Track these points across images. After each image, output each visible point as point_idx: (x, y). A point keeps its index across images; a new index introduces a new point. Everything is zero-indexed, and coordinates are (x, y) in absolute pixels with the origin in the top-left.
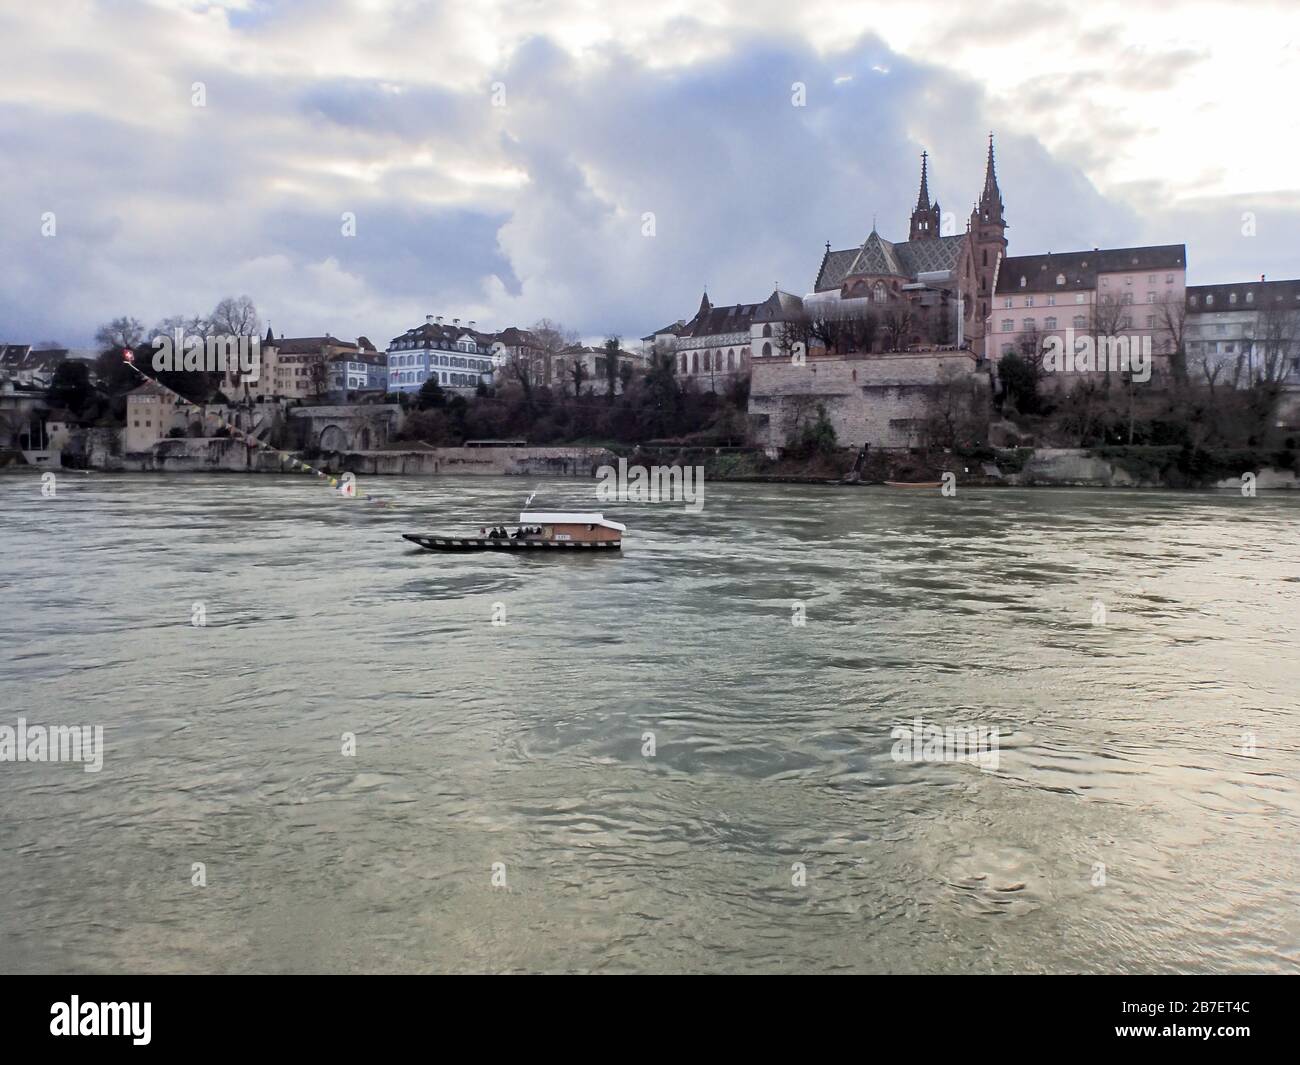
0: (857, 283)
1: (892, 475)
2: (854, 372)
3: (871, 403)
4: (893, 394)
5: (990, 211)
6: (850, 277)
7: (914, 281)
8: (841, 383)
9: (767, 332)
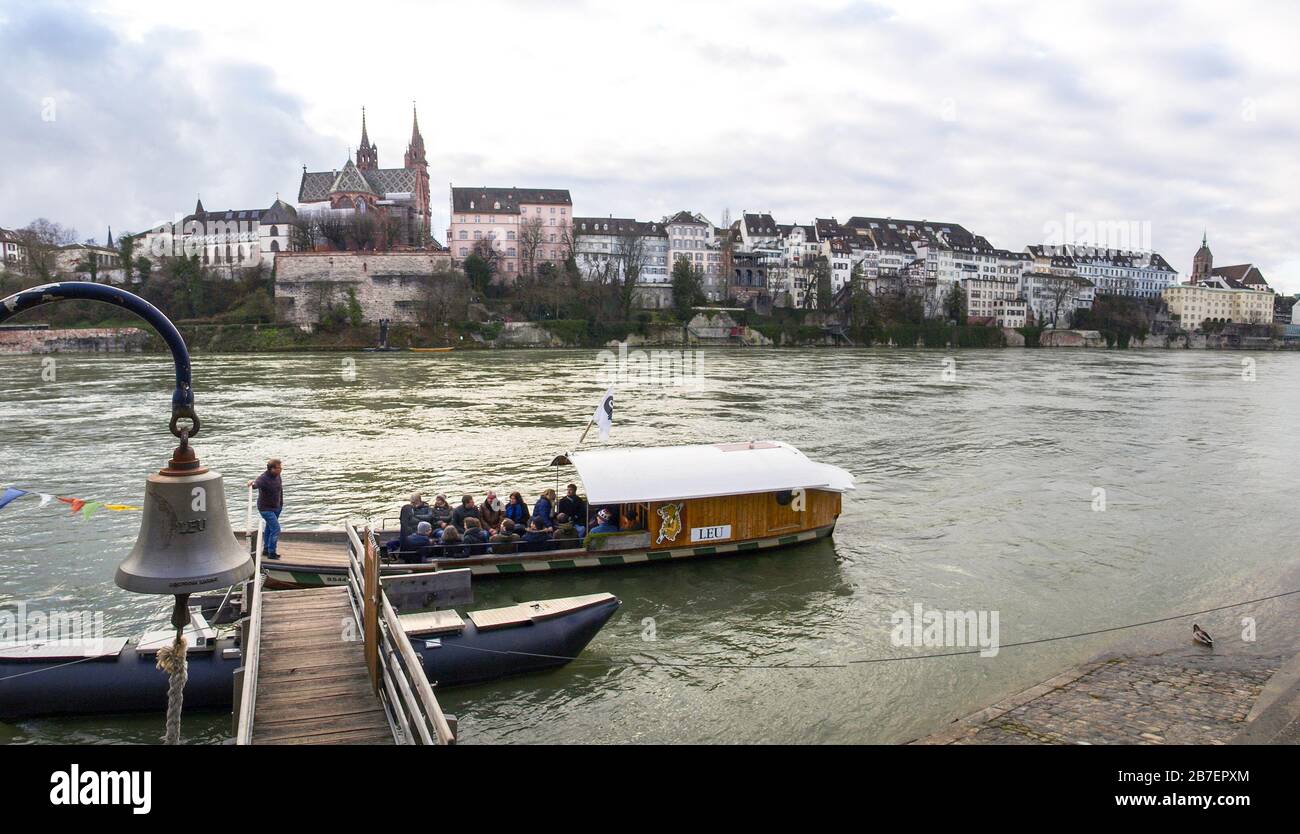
0: (341, 198)
1: (410, 343)
2: (365, 265)
3: (378, 289)
4: (396, 283)
5: (416, 153)
6: (335, 193)
7: (384, 199)
8: (354, 273)
9: (274, 232)
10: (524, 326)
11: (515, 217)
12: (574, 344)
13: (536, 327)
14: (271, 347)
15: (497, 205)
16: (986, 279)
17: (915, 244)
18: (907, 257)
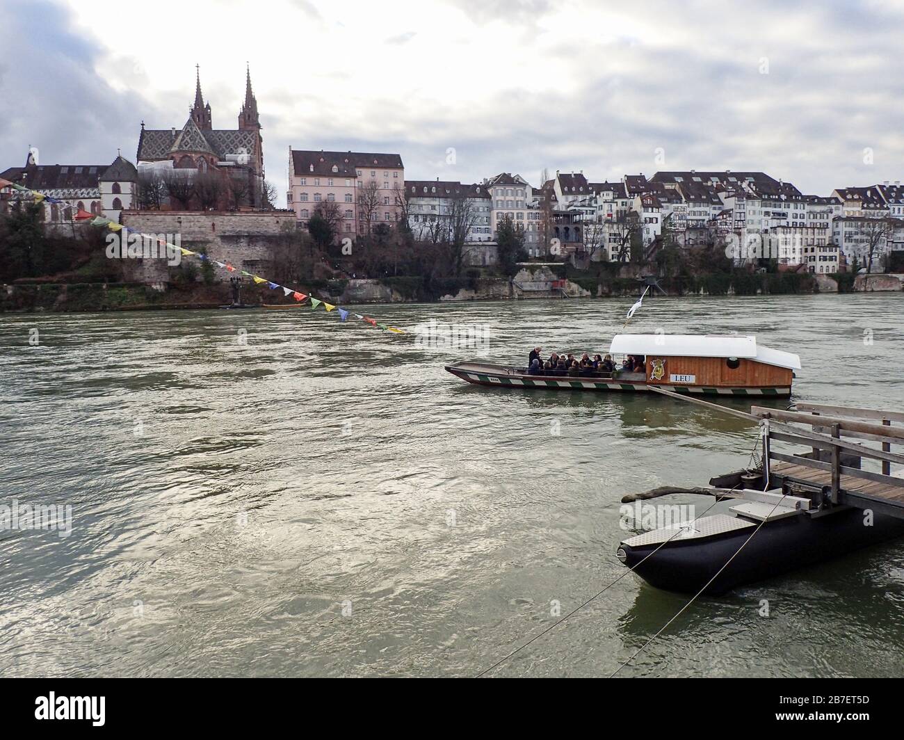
0: (183, 157)
1: (262, 300)
2: (213, 225)
3: (227, 248)
4: (244, 243)
5: (249, 115)
6: (177, 152)
7: (224, 160)
8: (202, 233)
9: (116, 190)
10: (367, 283)
11: (352, 180)
12: (412, 298)
13: (378, 284)
14: (122, 307)
15: (335, 169)
16: (795, 226)
17: (722, 195)
18: (714, 209)
